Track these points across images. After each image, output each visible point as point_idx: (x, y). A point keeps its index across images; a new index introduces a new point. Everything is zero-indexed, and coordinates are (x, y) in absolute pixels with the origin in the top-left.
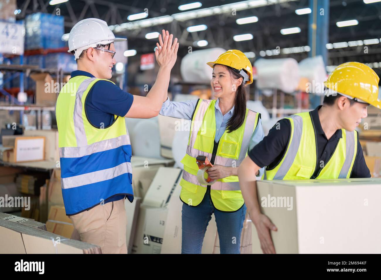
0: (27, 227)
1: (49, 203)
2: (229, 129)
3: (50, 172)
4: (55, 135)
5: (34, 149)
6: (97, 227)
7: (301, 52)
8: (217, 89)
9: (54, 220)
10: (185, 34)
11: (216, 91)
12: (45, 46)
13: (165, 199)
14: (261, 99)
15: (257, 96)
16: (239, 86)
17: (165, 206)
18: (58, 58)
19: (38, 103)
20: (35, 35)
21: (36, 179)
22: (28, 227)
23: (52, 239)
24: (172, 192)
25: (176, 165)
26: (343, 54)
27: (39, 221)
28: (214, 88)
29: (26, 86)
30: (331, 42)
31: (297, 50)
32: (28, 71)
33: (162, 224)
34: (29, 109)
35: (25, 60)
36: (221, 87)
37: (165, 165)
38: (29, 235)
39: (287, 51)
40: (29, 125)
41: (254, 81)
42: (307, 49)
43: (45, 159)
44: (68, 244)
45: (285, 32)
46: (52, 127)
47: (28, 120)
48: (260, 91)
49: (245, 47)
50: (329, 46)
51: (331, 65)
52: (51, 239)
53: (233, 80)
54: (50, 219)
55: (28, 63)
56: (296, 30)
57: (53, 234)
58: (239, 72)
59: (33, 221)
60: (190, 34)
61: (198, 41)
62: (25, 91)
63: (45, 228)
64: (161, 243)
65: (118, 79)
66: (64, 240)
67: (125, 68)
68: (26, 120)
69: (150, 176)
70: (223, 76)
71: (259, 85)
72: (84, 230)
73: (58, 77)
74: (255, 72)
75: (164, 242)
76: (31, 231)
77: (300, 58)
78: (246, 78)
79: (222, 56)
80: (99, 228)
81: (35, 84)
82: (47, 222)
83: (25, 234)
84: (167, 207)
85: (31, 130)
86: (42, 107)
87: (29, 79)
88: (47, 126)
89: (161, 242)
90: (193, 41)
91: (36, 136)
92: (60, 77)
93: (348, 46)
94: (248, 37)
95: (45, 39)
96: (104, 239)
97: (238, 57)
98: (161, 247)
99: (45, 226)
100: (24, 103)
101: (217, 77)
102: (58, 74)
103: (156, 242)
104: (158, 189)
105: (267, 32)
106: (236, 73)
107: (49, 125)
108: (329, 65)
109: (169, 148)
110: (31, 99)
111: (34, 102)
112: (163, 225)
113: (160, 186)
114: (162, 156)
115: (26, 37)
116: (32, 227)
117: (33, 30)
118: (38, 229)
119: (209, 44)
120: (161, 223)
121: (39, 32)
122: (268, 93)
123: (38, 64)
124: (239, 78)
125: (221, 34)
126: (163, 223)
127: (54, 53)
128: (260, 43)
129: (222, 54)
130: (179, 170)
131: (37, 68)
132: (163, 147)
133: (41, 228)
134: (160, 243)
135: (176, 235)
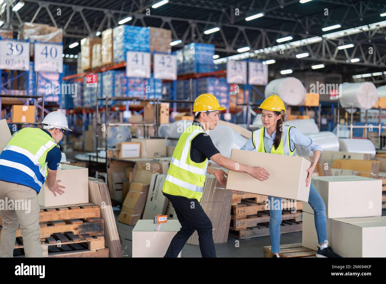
5: (133, 150)
10: (336, 52)
16: (279, 120)
18: (208, 81)
34: (135, 125)
43: (140, 157)
90: (346, 59)
95: (198, 65)
101: (267, 116)
115: (184, 64)
117: (189, 57)
121: (194, 59)
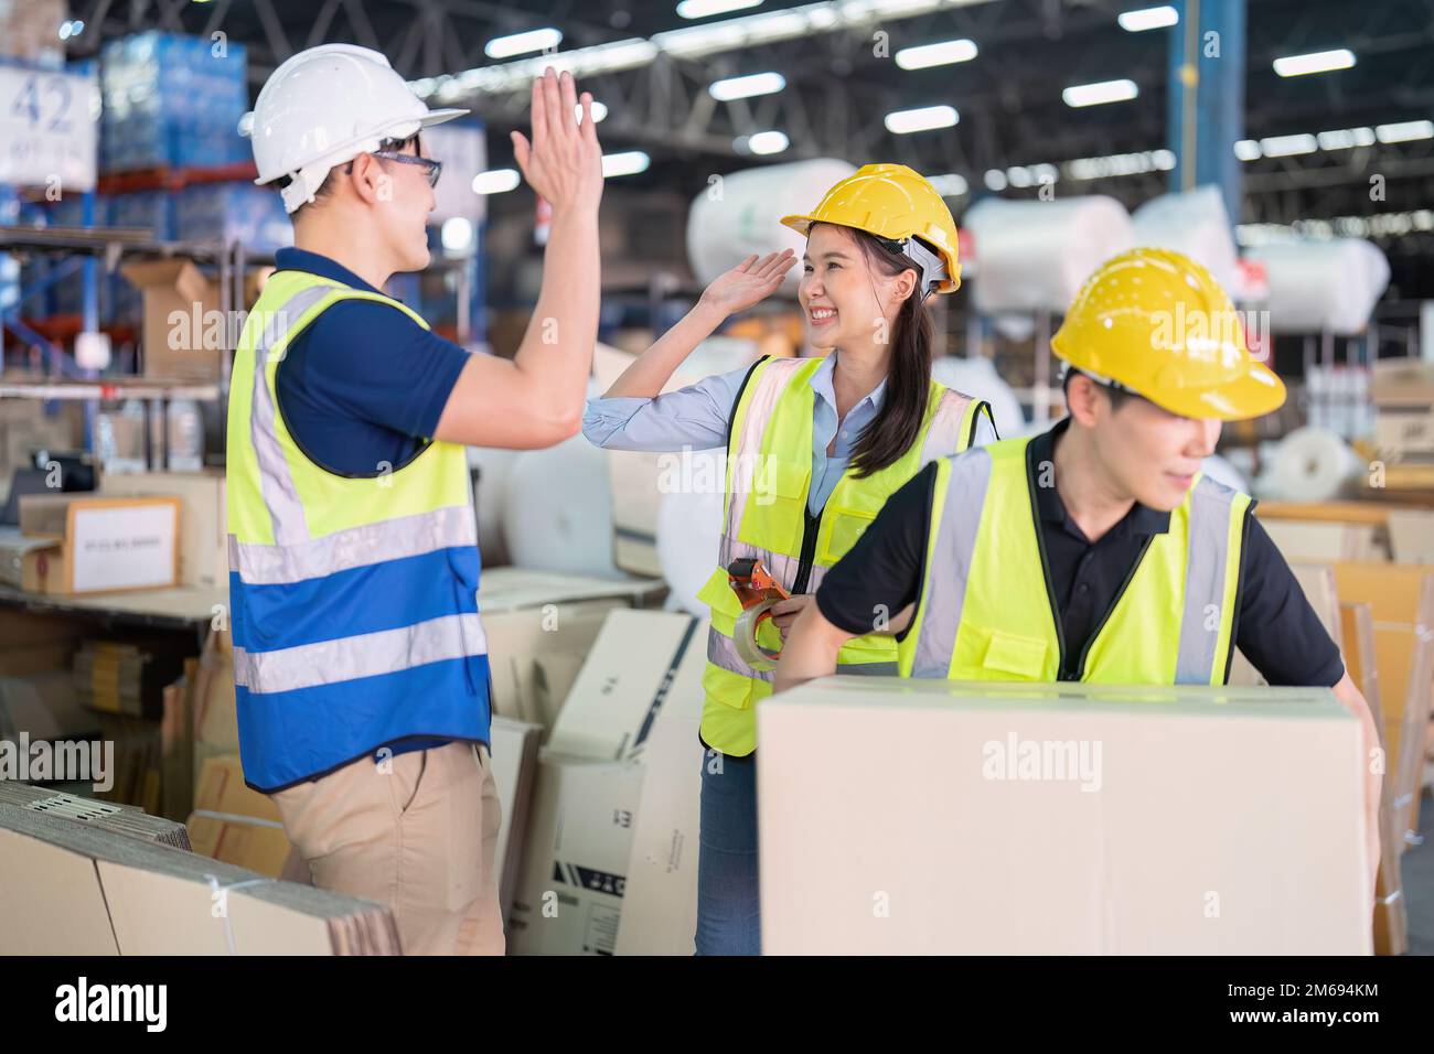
0: (117, 836)
1: (199, 748)
2: (860, 464)
3: (201, 630)
4: (219, 492)
5: (138, 543)
6: (366, 836)
7: (1142, 171)
8: (820, 314)
9: (217, 810)
10: (703, 107)
11: (817, 324)
12: (175, 160)
13: (634, 730)
14: (991, 350)
15: (976, 340)
16: (906, 301)
17: (631, 756)
18: (226, 199)
19: (151, 371)
20: (138, 118)
21: (148, 657)
22: (120, 834)
23: (211, 880)
24: (657, 703)
25: (672, 603)
26: (1298, 178)
27: (159, 813)
28: (811, 311)
29: (107, 309)
30: (1253, 133)
31: (1124, 165)
32: (114, 252)
33: (625, 823)
34: (120, 393)
35: (99, 211)
36: (832, 306)
37: (632, 602)
38: (126, 865)
39: (1086, 169)
40: (120, 455)
41: (966, 283)
42: (1163, 160)
43: (179, 582)
44: (270, 899)
45: (1079, 96)
46: (206, 464)
47: (116, 435)
48: (987, 320)
49: (928, 154)
50: (1247, 150)
51: (1254, 223)
52: (206, 881)
53: (877, 279)
54: (202, 807)
55: (111, 220)
56: (1121, 90)
57: (215, 861)
58: (900, 248)
59: (137, 813)
60: (722, 108)
61: (751, 135)
62: (102, 329)
63: (184, 842)
64: (621, 895)
65: (451, 280)
66: (255, 887)
67: (476, 237)
68: (106, 433)
69: (576, 643)
70: (841, 267)
71: (984, 299)
72: (320, 845)
73: (227, 272)
74: (968, 251)
75: (629, 889)
76: (132, 850)
77: (1135, 194)
78: (933, 271)
79: (839, 191)
80: (373, 841)
81: (140, 300)
82: (192, 819)
83: (110, 861)
84: (641, 757)
85: (127, 473)
86: (167, 387)
87: (117, 281)
88: (186, 457)
89: (620, 891)
90: (733, 134)
91: (144, 497)
92: (233, 271)
93: (1319, 149)
94: (943, 117)
95: (175, 132)
96: (394, 881)
97: (904, 191)
98: (619, 910)
99: (183, 832)
100: (101, 372)
101: (820, 268)
102: (225, 260)
103: (600, 889)
104: (607, 690)
105: (1010, 96)
106: (887, 252)
107: (194, 455)
108: (1246, 222)
109: (648, 539)
110: (126, 356)
111: (135, 367)
112: (626, 826)
113: (613, 681)
114: (618, 567)
115: (105, 125)
116: (133, 835)
117: (129, 97)
118: (158, 843)
119: (792, 145)
120: (617, 821)
121: (153, 104)
122: (1017, 328)
123: (150, 225)
124: (903, 270)
125: (837, 108)
126: (627, 820)
127: (209, 181)
128: (985, 140)
129: (843, 182)
130: (684, 621)
131: (146, 239)
132: (622, 533)
133: (171, 840)
134: (615, 892)
135: (673, 861)
